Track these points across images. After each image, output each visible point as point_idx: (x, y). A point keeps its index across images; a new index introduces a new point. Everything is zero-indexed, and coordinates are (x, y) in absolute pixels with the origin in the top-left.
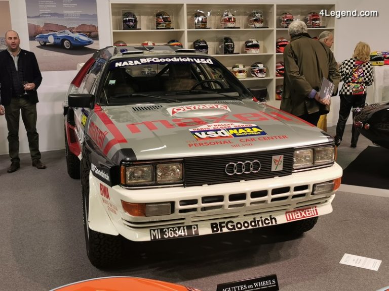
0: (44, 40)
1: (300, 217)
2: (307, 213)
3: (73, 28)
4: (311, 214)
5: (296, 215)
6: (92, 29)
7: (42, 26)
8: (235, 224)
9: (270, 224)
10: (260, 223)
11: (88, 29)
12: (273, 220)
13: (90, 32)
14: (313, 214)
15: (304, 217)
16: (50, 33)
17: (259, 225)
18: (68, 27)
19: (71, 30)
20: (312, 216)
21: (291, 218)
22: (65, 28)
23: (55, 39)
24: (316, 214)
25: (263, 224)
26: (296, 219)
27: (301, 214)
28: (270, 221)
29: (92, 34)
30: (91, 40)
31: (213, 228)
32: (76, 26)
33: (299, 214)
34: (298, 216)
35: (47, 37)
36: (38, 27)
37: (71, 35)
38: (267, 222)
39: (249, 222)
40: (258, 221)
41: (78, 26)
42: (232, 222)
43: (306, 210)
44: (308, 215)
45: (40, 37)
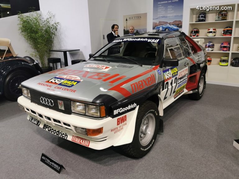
0: (158, 29)
1: (79, 142)
2: (84, 142)
3: (171, 23)
4: (85, 144)
5: (77, 140)
6: (179, 23)
7: (158, 23)
8: (51, 129)
9: (64, 138)
10: (60, 134)
11: (177, 23)
12: (66, 136)
13: (178, 24)
14: (86, 145)
15: (81, 143)
16: (161, 26)
17: (59, 135)
18: (168, 22)
19: (170, 24)
20: (85, 145)
21: (74, 140)
22: (167, 23)
23: (162, 28)
24: (88, 145)
25: (61, 136)
26: (76, 142)
27: (80, 141)
28: (64, 136)
29: (179, 25)
30: (178, 28)
31: (44, 126)
32: (172, 22)
33: (79, 140)
34: (78, 141)
35: (159, 28)
36: (157, 23)
37: (170, 26)
38: (63, 135)
39: (56, 131)
40: (60, 133)
41: (173, 21)
42: (51, 128)
43: (84, 140)
44: (83, 143)
45: (157, 28)
